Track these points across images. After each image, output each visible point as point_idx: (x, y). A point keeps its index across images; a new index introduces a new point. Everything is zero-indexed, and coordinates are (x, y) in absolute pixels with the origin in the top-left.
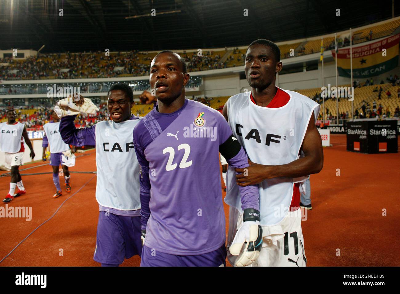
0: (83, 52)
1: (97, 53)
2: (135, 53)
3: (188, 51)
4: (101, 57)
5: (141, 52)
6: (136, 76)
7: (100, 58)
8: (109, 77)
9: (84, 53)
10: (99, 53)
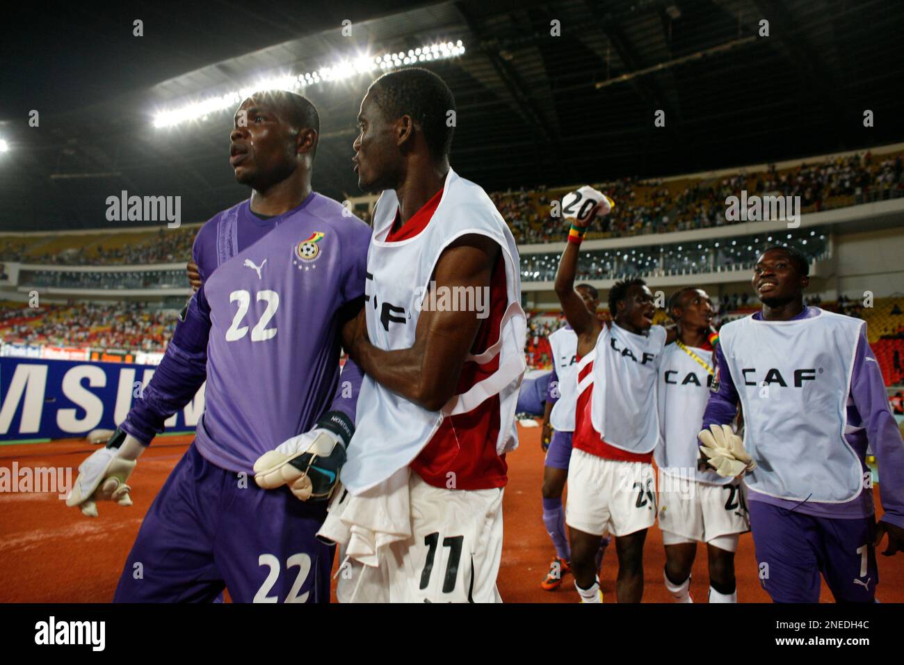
0: (506, 191)
1: (536, 192)
2: (626, 184)
3: (780, 166)
4: (543, 199)
5: (645, 182)
6: (618, 236)
7: (540, 201)
8: (546, 241)
9: (509, 193)
10: (541, 191)
